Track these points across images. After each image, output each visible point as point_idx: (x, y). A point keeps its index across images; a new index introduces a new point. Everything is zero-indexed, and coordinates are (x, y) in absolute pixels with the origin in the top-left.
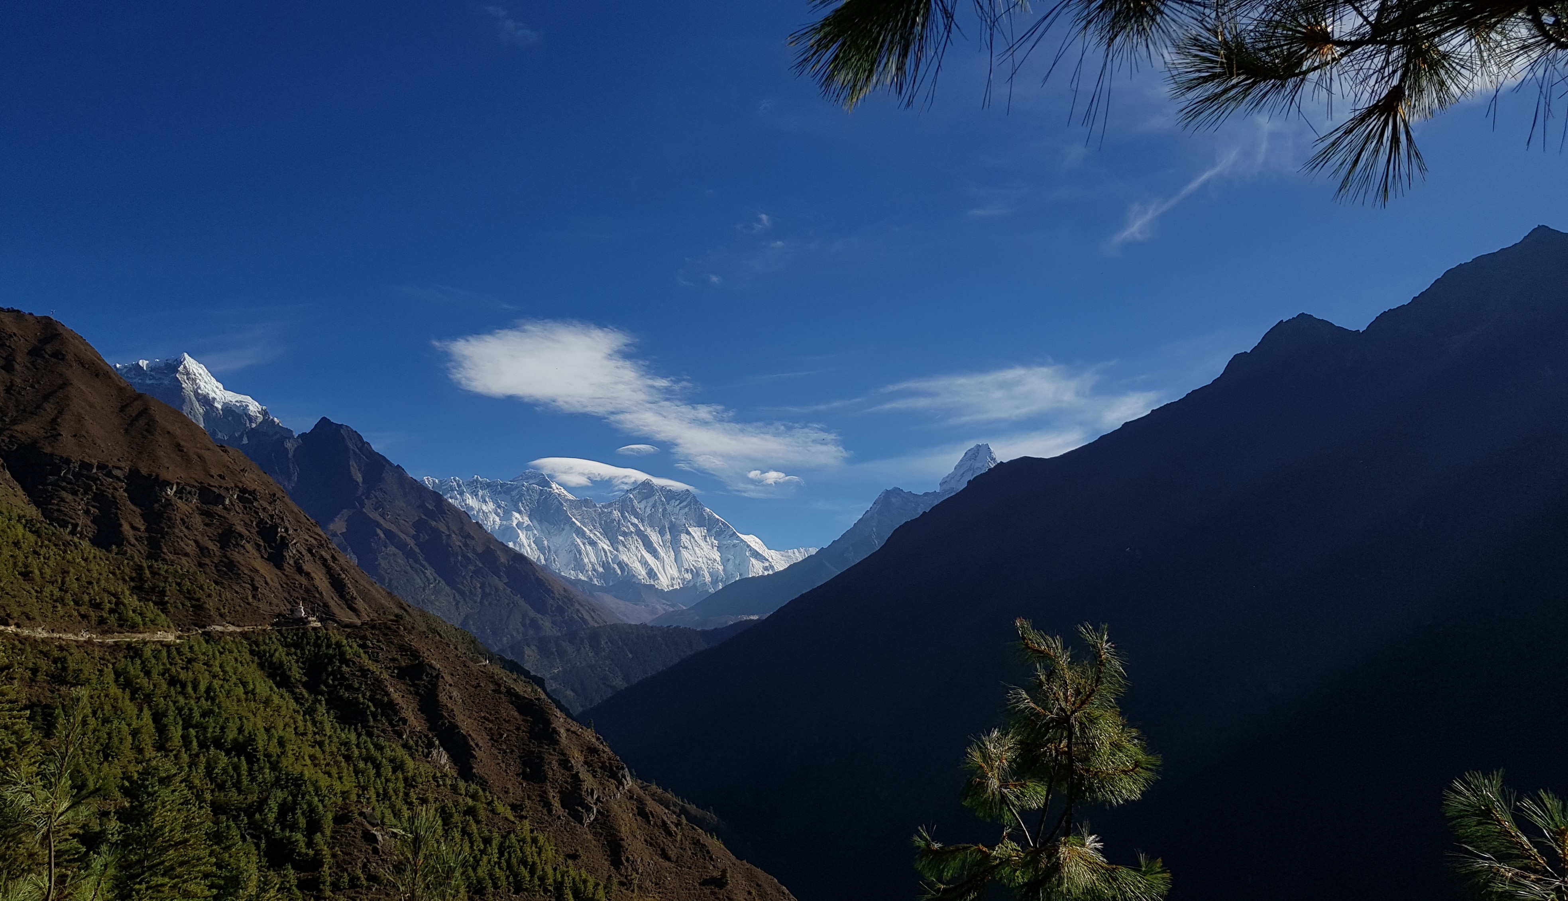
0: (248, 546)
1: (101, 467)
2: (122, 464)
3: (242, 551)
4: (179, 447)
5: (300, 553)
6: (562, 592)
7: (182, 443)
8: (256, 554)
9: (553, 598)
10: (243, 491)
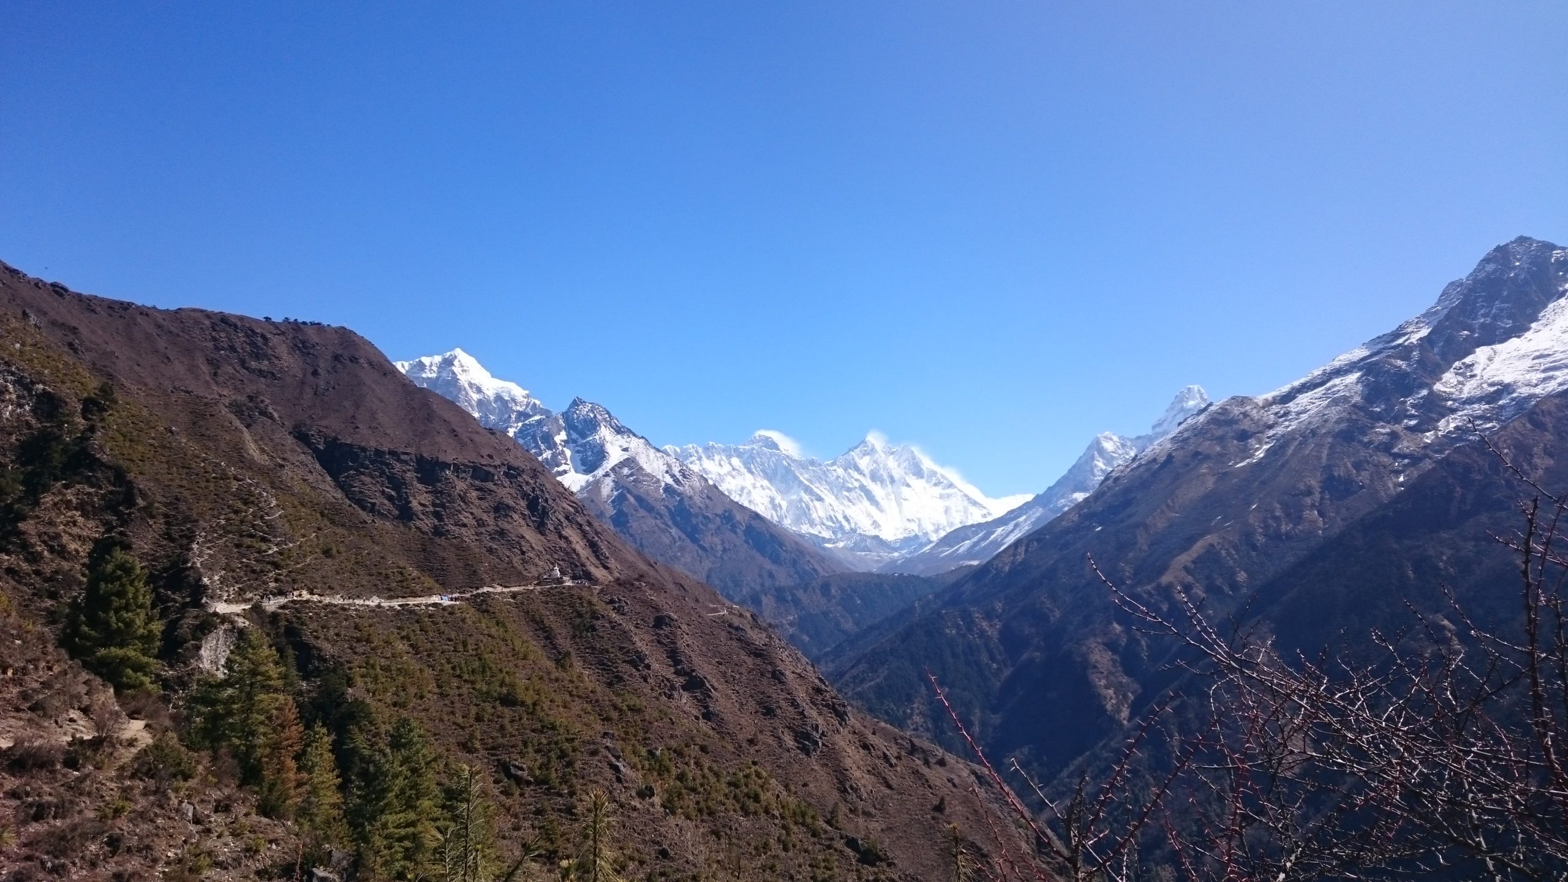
0: (515, 516)
1: (392, 453)
2: (408, 450)
3: (510, 520)
4: (454, 433)
5: (559, 520)
6: (794, 546)
7: (456, 429)
8: (523, 522)
9: (786, 551)
10: (510, 468)
